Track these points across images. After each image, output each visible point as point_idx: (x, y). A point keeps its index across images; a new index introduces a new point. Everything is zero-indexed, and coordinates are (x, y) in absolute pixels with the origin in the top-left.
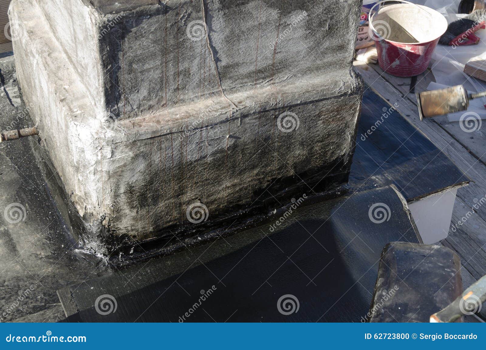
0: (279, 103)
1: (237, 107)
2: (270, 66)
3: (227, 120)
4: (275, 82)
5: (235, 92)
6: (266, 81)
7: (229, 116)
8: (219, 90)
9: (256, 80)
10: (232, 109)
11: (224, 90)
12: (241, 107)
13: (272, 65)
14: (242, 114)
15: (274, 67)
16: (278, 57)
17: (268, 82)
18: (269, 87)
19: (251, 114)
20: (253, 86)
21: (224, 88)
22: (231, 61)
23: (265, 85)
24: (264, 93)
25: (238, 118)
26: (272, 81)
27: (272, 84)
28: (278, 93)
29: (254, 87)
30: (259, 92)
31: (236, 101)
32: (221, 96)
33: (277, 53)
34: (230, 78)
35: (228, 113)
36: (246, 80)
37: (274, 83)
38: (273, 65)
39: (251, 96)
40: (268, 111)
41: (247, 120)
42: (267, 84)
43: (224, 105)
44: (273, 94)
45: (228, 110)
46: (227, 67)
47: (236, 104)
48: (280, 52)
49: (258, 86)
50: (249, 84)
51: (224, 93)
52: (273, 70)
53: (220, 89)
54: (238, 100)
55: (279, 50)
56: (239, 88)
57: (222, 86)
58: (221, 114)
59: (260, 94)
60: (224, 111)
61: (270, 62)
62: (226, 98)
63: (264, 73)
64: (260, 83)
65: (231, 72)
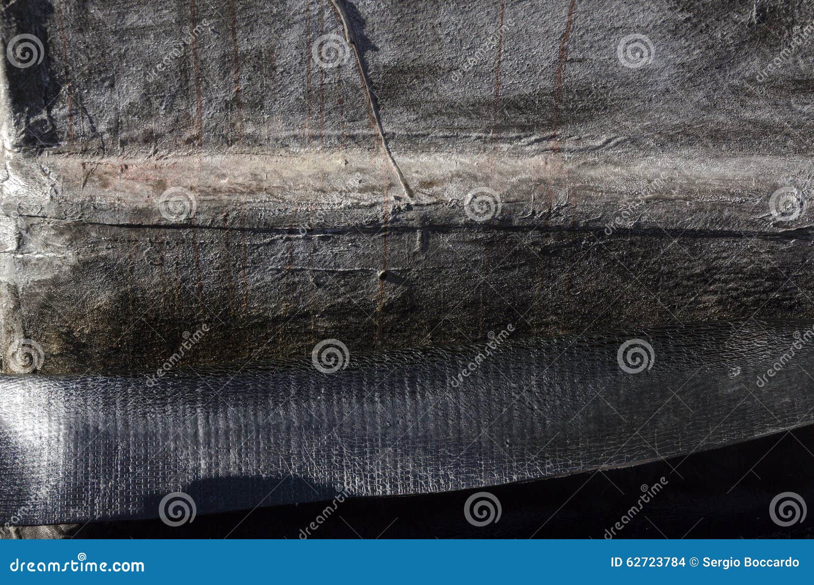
0: (558, 215)
1: (411, 195)
2: (546, 95)
3: (373, 228)
4: (560, 146)
5: (425, 149)
6: (533, 138)
7: (380, 216)
8: (372, 132)
9: (498, 128)
10: (392, 198)
11: (388, 138)
12: (426, 200)
13: (552, 94)
14: (424, 218)
15: (561, 101)
16: (573, 74)
17: (537, 141)
18: (539, 160)
19: (456, 226)
20: (485, 142)
21: (387, 129)
22: (412, 55)
23: (528, 148)
24: (514, 173)
25: (413, 230)
26: (552, 144)
27: (553, 150)
28: (559, 183)
29: (490, 147)
30: (501, 166)
31: (415, 179)
32: (378, 150)
33: (572, 61)
34: (411, 105)
35: (379, 208)
36: (463, 121)
37: (560, 150)
38: (556, 94)
39: (469, 174)
40: (517, 229)
41: (445, 241)
42: (534, 147)
43: (373, 182)
44: (542, 181)
45: (381, 200)
46: (398, 71)
47: (412, 187)
48: (580, 61)
49: (505, 147)
50: (474, 135)
51: (386, 143)
52: (557, 109)
53: (376, 130)
54: (424, 176)
55: (576, 55)
56: (441, 142)
57: (383, 124)
58: (357, 206)
59: (501, 173)
60: (367, 198)
61: (547, 83)
62: (390, 161)
63: (523, 113)
64: (511, 139)
65: (412, 88)
